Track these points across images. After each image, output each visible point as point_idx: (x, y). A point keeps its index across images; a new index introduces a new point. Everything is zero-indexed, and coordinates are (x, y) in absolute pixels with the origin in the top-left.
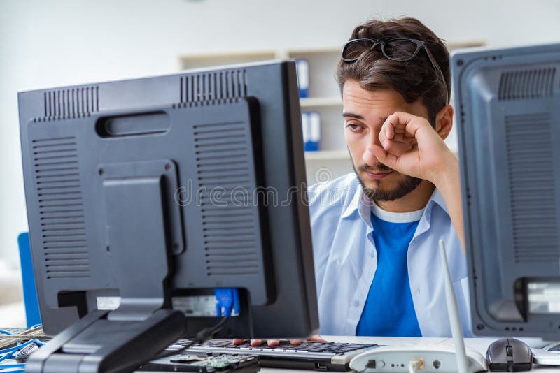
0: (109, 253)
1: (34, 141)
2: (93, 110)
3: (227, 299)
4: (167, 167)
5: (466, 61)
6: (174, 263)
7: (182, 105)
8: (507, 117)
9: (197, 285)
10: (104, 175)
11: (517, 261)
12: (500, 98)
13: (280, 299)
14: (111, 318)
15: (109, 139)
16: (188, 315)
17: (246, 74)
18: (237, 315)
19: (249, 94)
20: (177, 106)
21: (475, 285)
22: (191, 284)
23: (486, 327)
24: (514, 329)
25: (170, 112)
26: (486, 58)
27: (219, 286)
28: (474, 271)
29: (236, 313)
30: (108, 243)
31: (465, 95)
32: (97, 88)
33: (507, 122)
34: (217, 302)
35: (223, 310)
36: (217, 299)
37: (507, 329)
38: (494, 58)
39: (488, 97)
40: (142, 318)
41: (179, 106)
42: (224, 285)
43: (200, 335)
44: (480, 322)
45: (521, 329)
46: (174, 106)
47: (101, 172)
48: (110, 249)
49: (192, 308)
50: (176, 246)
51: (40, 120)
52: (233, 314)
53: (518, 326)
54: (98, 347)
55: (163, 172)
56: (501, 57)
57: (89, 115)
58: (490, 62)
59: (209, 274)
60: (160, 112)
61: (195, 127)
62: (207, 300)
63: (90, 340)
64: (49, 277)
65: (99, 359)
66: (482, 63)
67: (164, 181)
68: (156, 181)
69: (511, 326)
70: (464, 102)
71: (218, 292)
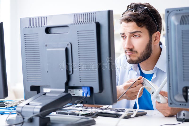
0: (47, 73)
1: (25, 35)
2: (45, 25)
3: (86, 90)
4: (68, 45)
5: (170, 11)
6: (69, 77)
7: (74, 24)
8: (182, 31)
9: (76, 85)
10: (47, 47)
11: (184, 81)
12: (180, 24)
13: (104, 91)
14: (47, 95)
15: (49, 35)
16: (73, 96)
17: (96, 14)
18: (90, 96)
19: (97, 21)
20: (72, 24)
21: (170, 89)
22: (74, 85)
23: (173, 103)
24: (183, 105)
25: (70, 26)
26: (177, 10)
27: (84, 86)
28: (170, 84)
29: (89, 95)
30: (47, 70)
31: (169, 23)
32: (46, 17)
33: (182, 32)
34: (83, 91)
35: (85, 94)
36: (83, 90)
37: (180, 105)
38: (180, 10)
39: (176, 23)
40: (57, 95)
41: (73, 24)
42: (85, 86)
43: (76, 102)
44: (171, 102)
45: (185, 105)
46: (71, 24)
47: (46, 46)
48: (48, 72)
49: (75, 93)
50: (70, 72)
51: (27, 27)
52: (88, 96)
53: (184, 104)
54: (41, 103)
55: (67, 46)
56: (182, 10)
57: (43, 26)
58: (178, 12)
59: (80, 82)
60: (67, 26)
61: (78, 31)
62: (80, 91)
63: (39, 101)
64: (28, 81)
65: (41, 107)
66: (176, 12)
67: (67, 49)
68: (64, 49)
69: (181, 104)
70: (169, 25)
71: (83, 88)
